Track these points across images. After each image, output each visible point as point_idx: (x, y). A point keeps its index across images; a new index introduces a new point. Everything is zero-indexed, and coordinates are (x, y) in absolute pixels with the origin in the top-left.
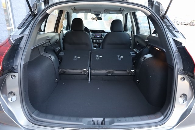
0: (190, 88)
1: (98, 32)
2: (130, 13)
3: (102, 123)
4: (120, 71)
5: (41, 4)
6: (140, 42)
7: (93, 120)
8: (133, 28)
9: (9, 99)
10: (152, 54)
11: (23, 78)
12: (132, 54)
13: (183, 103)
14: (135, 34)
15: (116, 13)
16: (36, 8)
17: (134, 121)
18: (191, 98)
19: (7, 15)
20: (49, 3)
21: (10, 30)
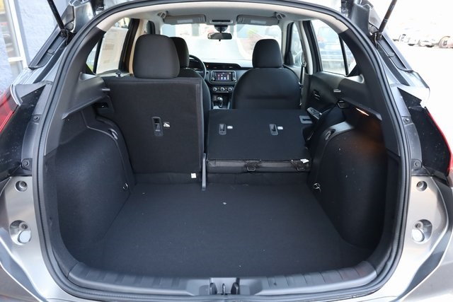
0: (438, 206)
1: (224, 67)
2: (299, 22)
3: (234, 291)
4: (276, 161)
5: (84, 8)
6: (323, 91)
7: (212, 284)
8: (306, 60)
9: (14, 238)
10: (349, 122)
11: (44, 189)
12: (304, 120)
13: (422, 240)
14: (311, 72)
15: (264, 23)
16: (72, 19)
17: (307, 284)
18: (441, 230)
19: (9, 28)
20: (103, 5)
21: (17, 65)
